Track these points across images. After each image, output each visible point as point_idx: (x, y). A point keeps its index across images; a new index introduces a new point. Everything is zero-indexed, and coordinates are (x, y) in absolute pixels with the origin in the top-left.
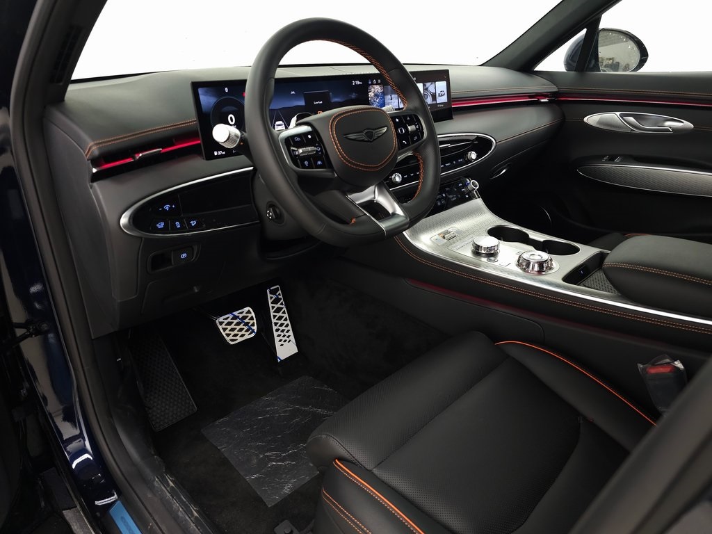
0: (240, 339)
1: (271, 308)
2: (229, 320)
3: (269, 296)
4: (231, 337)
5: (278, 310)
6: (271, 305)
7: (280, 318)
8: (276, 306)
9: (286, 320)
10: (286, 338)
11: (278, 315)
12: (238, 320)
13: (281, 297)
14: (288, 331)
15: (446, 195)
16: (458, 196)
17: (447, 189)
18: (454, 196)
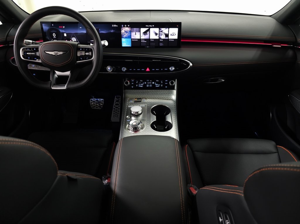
0: (95, 108)
1: (114, 103)
2: (95, 101)
3: (115, 98)
4: (92, 106)
5: (117, 104)
6: (115, 102)
7: (117, 108)
8: (117, 103)
9: (119, 109)
10: (116, 115)
11: (116, 106)
12: (97, 102)
13: (120, 100)
14: (118, 113)
15: (154, 83)
16: (160, 85)
17: (157, 81)
18: (159, 85)
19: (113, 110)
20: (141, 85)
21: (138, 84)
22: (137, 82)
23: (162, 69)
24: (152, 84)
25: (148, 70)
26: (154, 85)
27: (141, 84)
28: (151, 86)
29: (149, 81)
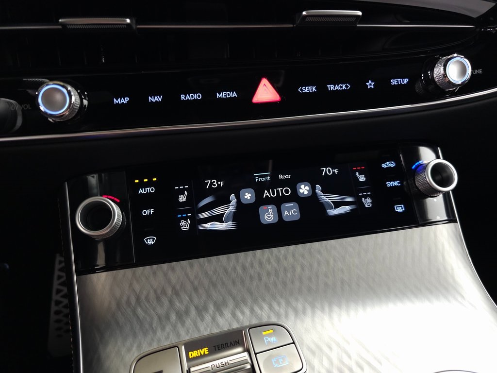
15: (313, 189)
16: (358, 202)
17: (327, 171)
18: (349, 199)
19: (54, 308)
20: (219, 218)
21: (192, 207)
22: (182, 199)
23: (370, 84)
24: (295, 197)
25: (265, 93)
26: (310, 205)
27: (217, 211)
28: (291, 212)
29: (274, 177)
